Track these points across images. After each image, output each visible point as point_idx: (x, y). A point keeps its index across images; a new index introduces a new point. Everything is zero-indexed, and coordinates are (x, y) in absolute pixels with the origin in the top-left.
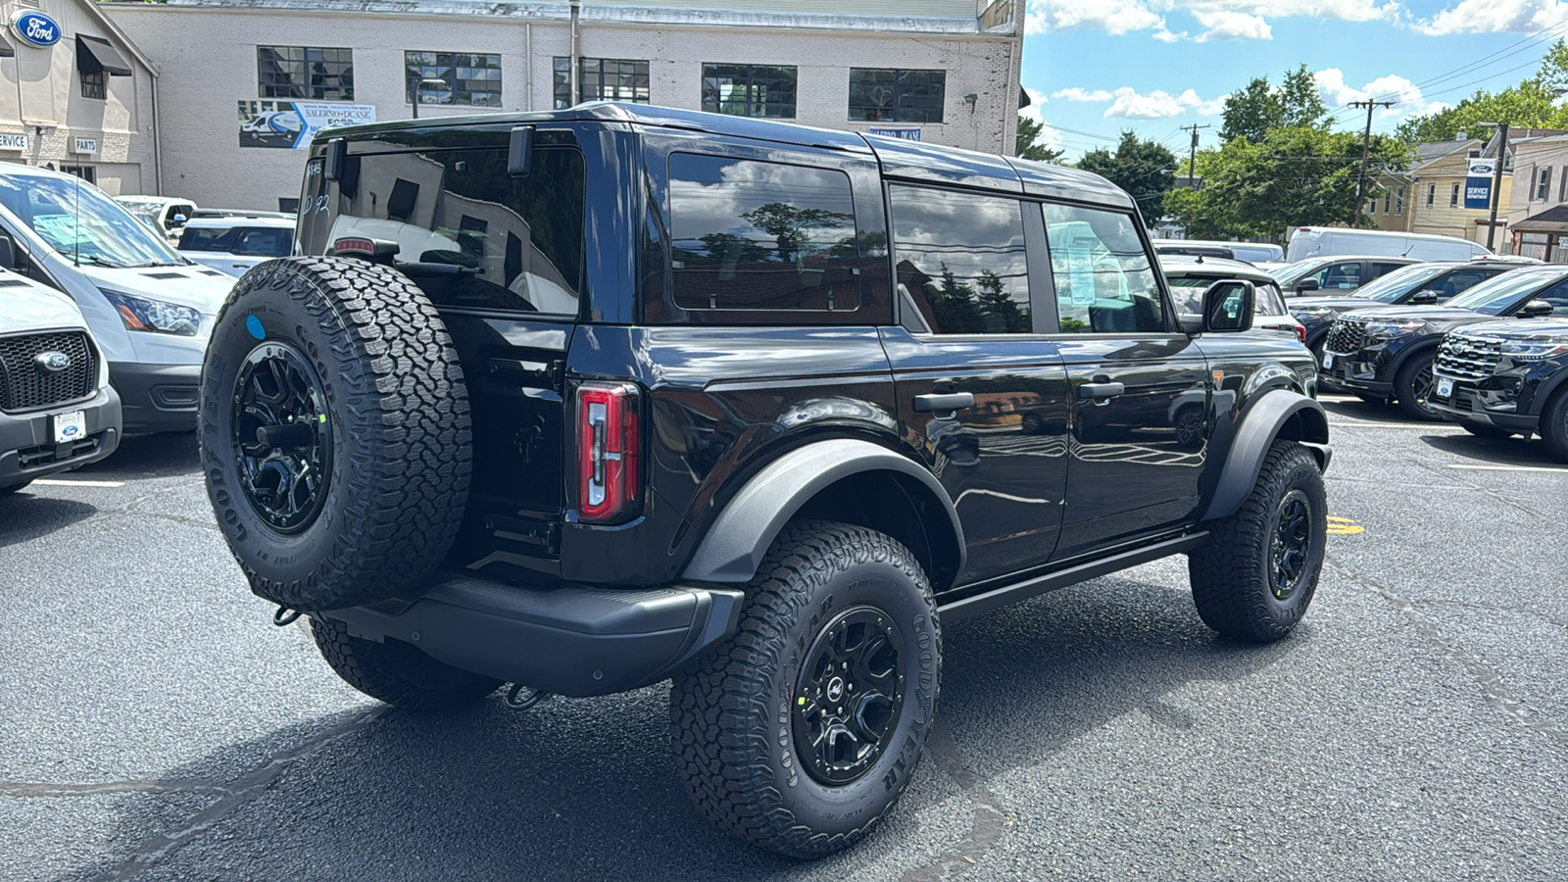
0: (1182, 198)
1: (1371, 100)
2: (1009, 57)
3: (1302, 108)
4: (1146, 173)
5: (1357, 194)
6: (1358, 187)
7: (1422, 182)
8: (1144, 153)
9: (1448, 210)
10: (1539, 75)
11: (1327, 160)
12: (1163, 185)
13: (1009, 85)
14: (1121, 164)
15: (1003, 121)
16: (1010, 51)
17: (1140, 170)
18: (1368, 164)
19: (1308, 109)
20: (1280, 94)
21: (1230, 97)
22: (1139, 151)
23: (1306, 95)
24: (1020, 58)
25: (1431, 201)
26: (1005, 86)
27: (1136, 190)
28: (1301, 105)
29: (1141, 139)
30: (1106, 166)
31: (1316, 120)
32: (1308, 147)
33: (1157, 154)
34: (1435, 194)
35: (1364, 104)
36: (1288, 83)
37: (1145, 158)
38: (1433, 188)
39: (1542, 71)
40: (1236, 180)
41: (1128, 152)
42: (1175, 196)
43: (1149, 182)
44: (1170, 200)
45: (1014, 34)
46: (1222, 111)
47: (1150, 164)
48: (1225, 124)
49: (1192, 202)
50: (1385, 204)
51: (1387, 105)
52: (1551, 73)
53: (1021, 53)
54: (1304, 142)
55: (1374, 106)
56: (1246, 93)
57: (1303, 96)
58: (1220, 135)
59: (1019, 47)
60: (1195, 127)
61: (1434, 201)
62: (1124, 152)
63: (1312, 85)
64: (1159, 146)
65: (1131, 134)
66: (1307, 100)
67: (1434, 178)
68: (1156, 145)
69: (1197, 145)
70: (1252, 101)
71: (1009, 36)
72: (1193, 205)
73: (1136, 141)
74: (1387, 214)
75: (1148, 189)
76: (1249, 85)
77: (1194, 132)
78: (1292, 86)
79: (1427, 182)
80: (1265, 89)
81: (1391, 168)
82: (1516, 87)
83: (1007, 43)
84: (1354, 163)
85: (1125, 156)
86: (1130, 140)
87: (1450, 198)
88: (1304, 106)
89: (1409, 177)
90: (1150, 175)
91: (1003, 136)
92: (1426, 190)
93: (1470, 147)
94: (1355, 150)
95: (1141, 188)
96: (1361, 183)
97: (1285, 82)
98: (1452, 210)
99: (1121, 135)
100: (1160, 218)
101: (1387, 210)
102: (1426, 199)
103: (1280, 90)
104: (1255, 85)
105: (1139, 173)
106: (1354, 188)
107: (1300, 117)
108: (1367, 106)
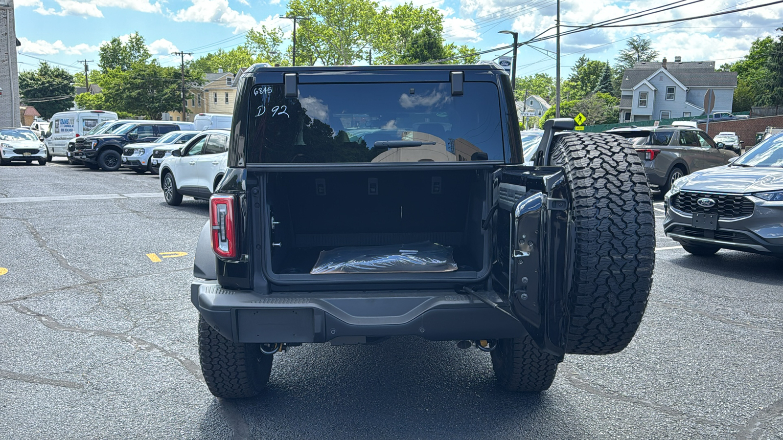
0: (85, 98)
1: (182, 52)
2: (6, 18)
3: (139, 54)
4: (58, 85)
5: (182, 97)
6: (182, 94)
7: (210, 92)
8: (55, 73)
9: (225, 105)
10: (246, 44)
11: (164, 80)
12: (69, 91)
13: (9, 34)
14: (43, 79)
15: (8, 54)
16: (6, 14)
17: (55, 83)
18: (185, 82)
19: (143, 54)
20: (127, 46)
21: (103, 47)
22: (52, 73)
23: (140, 47)
24: (13, 19)
25: (216, 100)
26: (6, 34)
27: (54, 93)
28: (139, 52)
29: (52, 66)
30: (34, 80)
31: (147, 60)
32: (155, 73)
33: (63, 75)
34: (217, 97)
35: (179, 54)
36: (131, 41)
37: (57, 76)
38: (216, 94)
39: (247, 42)
40: (119, 89)
41: (46, 73)
42: (82, 97)
43: (60, 89)
44: (79, 99)
45: (8, 5)
46: (99, 53)
47: (60, 80)
48: (102, 60)
49: (92, 100)
50: (192, 102)
51: (190, 54)
52: (250, 43)
53: (13, 16)
54: (153, 71)
55: (184, 55)
56: (111, 45)
57: (139, 48)
58: (99, 65)
59: (12, 12)
60: (86, 61)
61: (217, 101)
62: (43, 73)
63: (143, 42)
64: (63, 71)
65: (45, 63)
66: (141, 49)
67: (216, 90)
68: (61, 70)
69: (88, 70)
70: (114, 49)
71: (5, 6)
72: (92, 102)
73: (49, 67)
74: (194, 107)
75: (61, 93)
76: (112, 41)
77: (86, 64)
78: (133, 42)
79: (213, 92)
80: (119, 44)
81: (195, 84)
82: (236, 49)
83: (4, 10)
84: (179, 82)
85: (44, 75)
86: (46, 67)
87: (225, 99)
88: (140, 53)
89: (202, 89)
90: (61, 86)
91: (9, 63)
92: (213, 96)
93: (227, 76)
94: (177, 75)
95: (57, 92)
96: (183, 92)
97: (129, 40)
98: (227, 105)
99: (40, 64)
100: (70, 109)
101: (193, 105)
102: (213, 100)
103: (127, 44)
104: (114, 41)
105: (54, 85)
106: (180, 94)
107: (140, 58)
108: (181, 54)
